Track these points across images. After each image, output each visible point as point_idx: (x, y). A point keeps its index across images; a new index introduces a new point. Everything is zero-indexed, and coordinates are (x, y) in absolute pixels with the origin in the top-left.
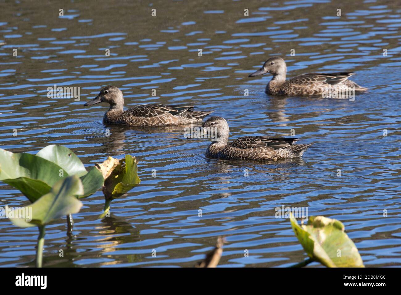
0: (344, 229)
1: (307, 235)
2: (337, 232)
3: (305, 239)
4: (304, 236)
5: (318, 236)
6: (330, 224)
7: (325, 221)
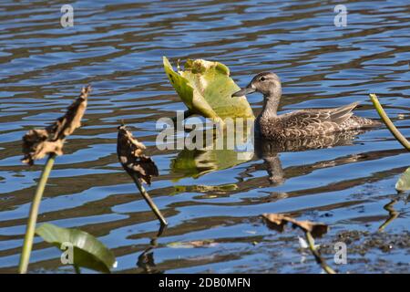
0: (228, 73)
1: (184, 81)
2: (221, 77)
3: (182, 87)
4: (180, 84)
5: (198, 83)
6: (211, 67)
7: (206, 64)
